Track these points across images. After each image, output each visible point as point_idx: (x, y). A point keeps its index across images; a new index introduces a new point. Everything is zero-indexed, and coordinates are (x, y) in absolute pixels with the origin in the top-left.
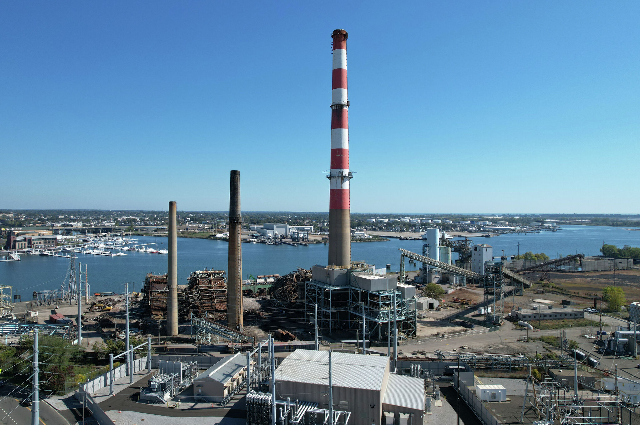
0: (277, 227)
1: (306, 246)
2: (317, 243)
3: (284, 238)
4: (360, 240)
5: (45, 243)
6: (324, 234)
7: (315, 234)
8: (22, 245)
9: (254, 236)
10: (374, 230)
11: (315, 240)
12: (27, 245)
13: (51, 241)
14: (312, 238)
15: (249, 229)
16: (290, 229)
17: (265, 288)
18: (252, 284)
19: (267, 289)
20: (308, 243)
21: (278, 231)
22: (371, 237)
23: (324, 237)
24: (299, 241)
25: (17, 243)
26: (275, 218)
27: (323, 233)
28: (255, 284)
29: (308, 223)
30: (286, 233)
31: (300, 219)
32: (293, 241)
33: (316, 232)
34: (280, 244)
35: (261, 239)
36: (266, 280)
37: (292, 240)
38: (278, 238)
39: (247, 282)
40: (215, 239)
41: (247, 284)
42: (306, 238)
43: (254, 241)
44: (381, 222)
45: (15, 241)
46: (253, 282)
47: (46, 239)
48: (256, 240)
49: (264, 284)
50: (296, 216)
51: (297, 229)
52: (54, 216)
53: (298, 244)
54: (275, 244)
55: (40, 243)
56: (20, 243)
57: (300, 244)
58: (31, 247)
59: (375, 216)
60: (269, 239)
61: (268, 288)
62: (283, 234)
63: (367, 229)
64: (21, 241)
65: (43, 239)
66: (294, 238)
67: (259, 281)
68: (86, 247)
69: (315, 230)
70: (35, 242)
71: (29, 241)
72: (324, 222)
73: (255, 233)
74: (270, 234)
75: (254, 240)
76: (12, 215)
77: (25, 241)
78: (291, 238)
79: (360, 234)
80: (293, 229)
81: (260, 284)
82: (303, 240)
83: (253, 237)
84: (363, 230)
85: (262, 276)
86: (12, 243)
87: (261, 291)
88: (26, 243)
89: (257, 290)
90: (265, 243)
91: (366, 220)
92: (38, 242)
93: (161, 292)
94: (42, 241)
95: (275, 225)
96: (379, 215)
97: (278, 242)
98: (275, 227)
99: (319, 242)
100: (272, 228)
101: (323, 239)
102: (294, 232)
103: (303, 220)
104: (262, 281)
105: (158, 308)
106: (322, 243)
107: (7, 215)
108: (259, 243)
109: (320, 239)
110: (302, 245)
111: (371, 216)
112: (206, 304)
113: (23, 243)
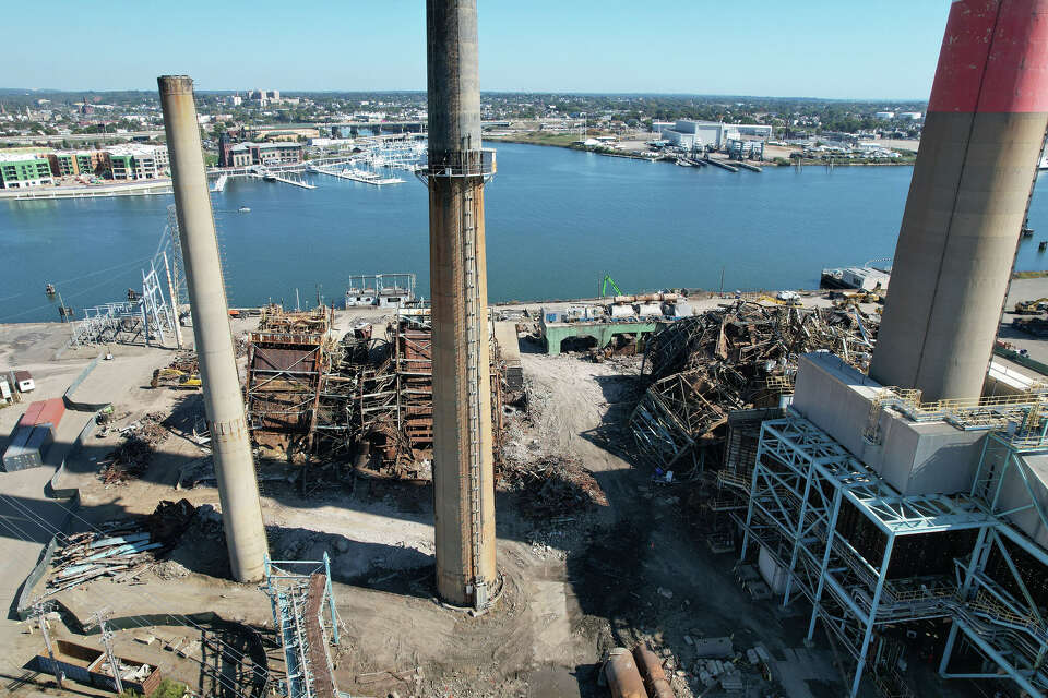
0: (701, 128)
1: (757, 171)
2: (780, 165)
3: (712, 151)
4: (874, 161)
5: (283, 155)
6: (794, 145)
7: (776, 145)
8: (243, 159)
9: (654, 145)
10: (898, 136)
11: (775, 159)
12: (251, 159)
13: (291, 152)
14: (769, 153)
15: (650, 128)
16: (726, 131)
17: (634, 334)
18: (597, 319)
19: (639, 336)
20: (761, 166)
21: (702, 136)
22: (897, 155)
23: (794, 150)
24: (741, 159)
25: (235, 157)
26: (701, 107)
27: (792, 141)
28: (604, 321)
29: (762, 118)
30: (718, 141)
31: (746, 109)
32: (730, 158)
33: (778, 138)
34: (704, 165)
35: (669, 153)
36: (637, 309)
37: (728, 156)
38: (699, 151)
39: (583, 312)
40: (581, 149)
41: (583, 321)
42: (757, 154)
43: (654, 157)
44: (909, 119)
45: (232, 153)
46: (599, 316)
47: (283, 148)
48: (657, 154)
49: (632, 321)
50: (740, 104)
51: (741, 131)
52: (352, 102)
53: (740, 165)
54: (694, 166)
55: (274, 155)
56: (240, 156)
57: (744, 167)
58: (257, 163)
59: (892, 106)
60: (682, 152)
61: (643, 334)
62: (713, 143)
63: (883, 135)
64: (241, 152)
65: (278, 148)
66: (733, 153)
67: (617, 311)
68: (353, 162)
69: (777, 135)
70: (266, 154)
71: (255, 152)
72: (792, 117)
73: (657, 138)
74: (686, 142)
75: (653, 154)
76: (296, 102)
77: (248, 152)
78: (727, 151)
79: (872, 147)
80: (733, 132)
81: (621, 321)
82: (751, 158)
83: (654, 148)
84: (873, 137)
85: (628, 298)
86: (227, 156)
87: (622, 343)
88: (250, 156)
89: (608, 338)
90: (675, 160)
91: (874, 113)
92: (271, 153)
93: (285, 376)
94: (277, 153)
95: (698, 124)
96: (898, 105)
97: (700, 161)
98: (697, 128)
99: (783, 164)
100: (689, 131)
101: (792, 156)
102: (734, 141)
103: (753, 112)
104: (626, 311)
105: (274, 425)
106: (789, 165)
107: (290, 101)
108: (662, 160)
109: (785, 155)
110: (749, 168)
111: (881, 106)
112: (421, 422)
113: (245, 156)
